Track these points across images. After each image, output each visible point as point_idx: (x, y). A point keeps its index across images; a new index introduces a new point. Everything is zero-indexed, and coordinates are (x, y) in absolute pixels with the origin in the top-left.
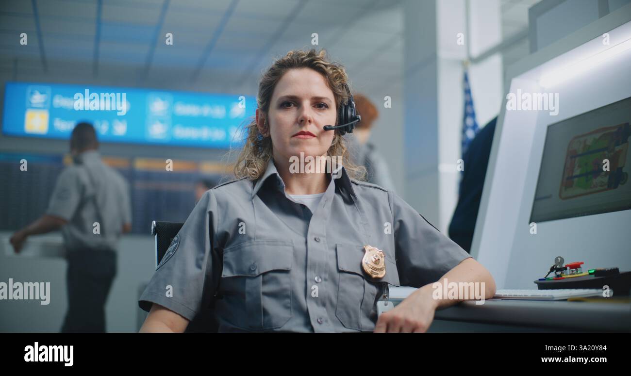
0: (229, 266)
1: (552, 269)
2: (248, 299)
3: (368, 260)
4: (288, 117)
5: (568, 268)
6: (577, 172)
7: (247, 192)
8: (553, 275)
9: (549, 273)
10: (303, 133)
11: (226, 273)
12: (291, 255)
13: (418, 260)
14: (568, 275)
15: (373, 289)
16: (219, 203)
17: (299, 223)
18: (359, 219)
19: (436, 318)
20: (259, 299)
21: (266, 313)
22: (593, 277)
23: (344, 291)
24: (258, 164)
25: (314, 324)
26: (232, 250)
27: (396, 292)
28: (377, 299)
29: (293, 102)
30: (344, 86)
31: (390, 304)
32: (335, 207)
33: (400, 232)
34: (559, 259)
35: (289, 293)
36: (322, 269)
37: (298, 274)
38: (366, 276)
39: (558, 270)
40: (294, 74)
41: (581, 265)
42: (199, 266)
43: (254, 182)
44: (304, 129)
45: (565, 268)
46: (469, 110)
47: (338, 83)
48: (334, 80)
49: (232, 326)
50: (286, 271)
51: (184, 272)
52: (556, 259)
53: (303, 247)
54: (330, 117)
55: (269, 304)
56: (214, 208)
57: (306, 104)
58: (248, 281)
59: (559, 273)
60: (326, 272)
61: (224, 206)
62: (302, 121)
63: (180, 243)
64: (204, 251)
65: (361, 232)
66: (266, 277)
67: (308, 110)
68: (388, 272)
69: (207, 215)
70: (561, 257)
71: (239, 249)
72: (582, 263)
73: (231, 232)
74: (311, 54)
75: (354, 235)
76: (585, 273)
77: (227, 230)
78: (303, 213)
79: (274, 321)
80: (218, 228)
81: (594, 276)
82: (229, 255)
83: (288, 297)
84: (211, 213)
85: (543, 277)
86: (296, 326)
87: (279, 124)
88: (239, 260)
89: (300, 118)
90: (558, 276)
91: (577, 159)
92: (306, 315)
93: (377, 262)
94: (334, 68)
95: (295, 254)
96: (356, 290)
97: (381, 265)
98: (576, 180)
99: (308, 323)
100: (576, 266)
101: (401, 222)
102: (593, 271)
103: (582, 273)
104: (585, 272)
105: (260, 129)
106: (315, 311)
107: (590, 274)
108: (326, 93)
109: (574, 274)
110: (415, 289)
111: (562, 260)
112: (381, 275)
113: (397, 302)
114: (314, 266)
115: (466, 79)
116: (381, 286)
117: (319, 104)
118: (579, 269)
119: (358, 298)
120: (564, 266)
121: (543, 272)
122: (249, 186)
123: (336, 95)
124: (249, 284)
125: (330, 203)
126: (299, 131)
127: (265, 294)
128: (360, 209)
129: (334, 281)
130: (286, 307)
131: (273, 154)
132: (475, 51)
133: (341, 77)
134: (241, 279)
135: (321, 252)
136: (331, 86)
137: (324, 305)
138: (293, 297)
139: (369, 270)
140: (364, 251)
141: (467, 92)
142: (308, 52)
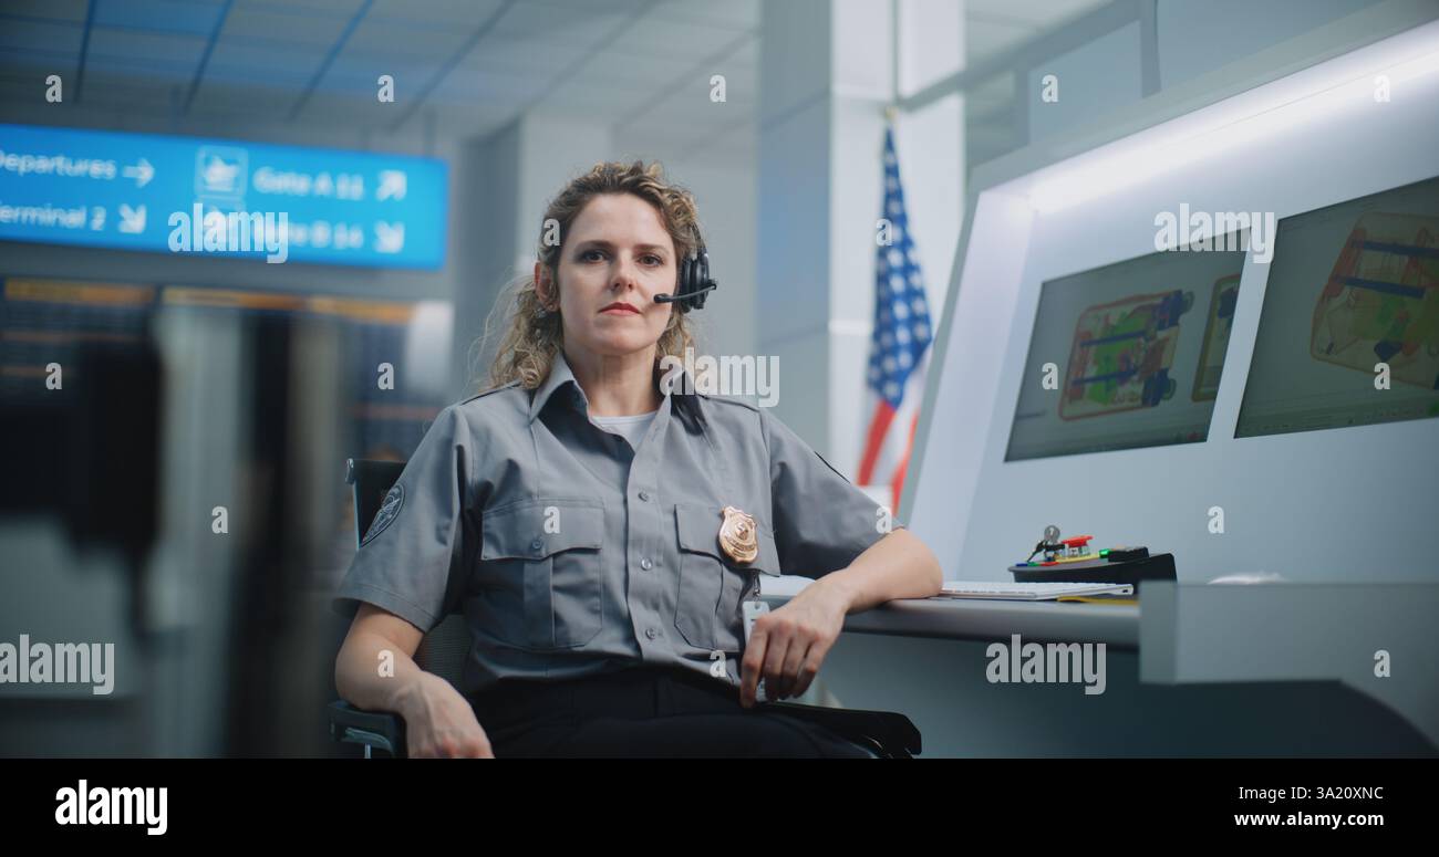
0: (494, 541)
1: (1039, 548)
2: (528, 597)
3: (729, 531)
4: (593, 277)
5: (1067, 546)
7: (520, 411)
8: (1040, 557)
9: (1034, 554)
10: (619, 306)
11: (489, 553)
12: (600, 524)
13: (811, 531)
14: (1066, 559)
15: (736, 581)
16: (473, 430)
17: (611, 468)
18: (712, 462)
19: (845, 629)
20: (549, 598)
21: (559, 620)
22: (1105, 563)
23: (690, 584)
24: (538, 361)
25: (641, 639)
26: (498, 513)
27: (772, 585)
28: (742, 595)
29: (600, 252)
30: (691, 226)
31: (764, 606)
32: (671, 441)
33: (782, 484)
34: (1052, 530)
35: (598, 587)
36: (651, 545)
37: (612, 554)
38: (726, 560)
39: (1049, 548)
40: (605, 204)
41: (1088, 542)
42: (442, 541)
43: (531, 394)
44: (620, 300)
45: (1062, 546)
46: (895, 208)
47: (680, 221)
48: (674, 214)
49: (498, 643)
50: (593, 551)
51: (416, 550)
52: (1047, 530)
53: (620, 509)
54: (664, 280)
55: (566, 607)
56: (464, 438)
57: (626, 256)
58: (528, 567)
59: (1051, 554)
60: (658, 551)
61: (483, 436)
62: (618, 286)
63: (406, 498)
64: (450, 514)
65: (715, 482)
66: (560, 561)
67: (628, 268)
68: (761, 550)
69: (451, 452)
70: (1054, 527)
71: (511, 511)
72: (1090, 538)
73: (496, 482)
74: (636, 170)
75: (704, 489)
76: (1095, 555)
77: (490, 480)
78: (618, 450)
79: (573, 635)
80: (473, 476)
81: (1106, 560)
82: (493, 522)
83: (596, 594)
84: (460, 449)
85: (1024, 561)
86: (610, 642)
87: (577, 288)
88: (511, 530)
89: (613, 281)
90: (1049, 559)
92: (627, 624)
93: (744, 535)
94: (675, 195)
95: (608, 522)
96: (710, 583)
97: (751, 541)
99: (631, 638)
100: (1079, 544)
101: (783, 466)
102: (1105, 553)
103: (1089, 554)
104: (1093, 554)
105: (542, 297)
106: (642, 617)
107: (1102, 557)
108: (659, 239)
109: (1076, 556)
111: (1057, 532)
112: (750, 557)
113: (777, 603)
114: (639, 541)
115: (889, 145)
116: (748, 574)
117: (646, 256)
118: (1083, 548)
119: (713, 597)
120: (1059, 542)
121: (1024, 552)
122: (523, 401)
123: (677, 242)
124: (530, 573)
125: (663, 433)
126: (612, 302)
127: (557, 589)
128: (713, 442)
129: (672, 566)
130: (594, 612)
131: (563, 342)
132: (909, 87)
133: (686, 211)
134: (516, 562)
135: (650, 518)
136: (669, 226)
137: (656, 607)
138: (605, 592)
139: (730, 549)
140: (722, 516)
141: (892, 171)
142: (631, 166)
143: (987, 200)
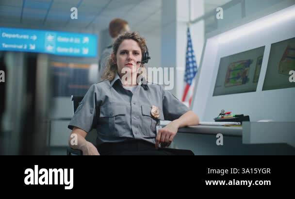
0: (102, 113)
1: (220, 114)
2: (110, 125)
3: (153, 111)
4: (123, 58)
5: (226, 114)
6: (231, 77)
7: (108, 85)
8: (220, 116)
10: (129, 64)
11: (101, 116)
12: (125, 109)
13: (171, 111)
14: (226, 117)
15: (155, 122)
16: (98, 90)
17: (128, 97)
19: (178, 132)
20: (114, 125)
21: (116, 130)
22: (234, 118)
23: (144, 122)
24: (112, 74)
25: (134, 134)
26: (104, 107)
27: (162, 122)
28: (156, 125)
29: (125, 52)
30: (145, 45)
31: (161, 127)
33: (165, 101)
35: (125, 123)
36: (137, 114)
37: (128, 116)
38: (153, 117)
39: (222, 115)
40: (126, 42)
42: (91, 113)
43: (111, 82)
46: (190, 44)
47: (143, 45)
48: (141, 44)
50: (124, 115)
51: (86, 115)
52: (222, 111)
53: (130, 106)
55: (118, 127)
56: (96, 91)
57: (131, 53)
58: (110, 118)
61: (100, 91)
62: (129, 60)
63: (84, 104)
64: (93, 107)
65: (150, 101)
66: (117, 117)
68: (160, 115)
69: (94, 94)
71: (106, 107)
72: (231, 112)
73: (103, 100)
74: (133, 34)
75: (148, 102)
77: (102, 100)
78: (129, 94)
79: (120, 133)
80: (98, 99)
82: (102, 109)
83: (124, 124)
84: (95, 93)
85: (217, 117)
86: (127, 135)
87: (120, 60)
88: (106, 111)
90: (222, 117)
91: (232, 72)
92: (131, 131)
93: (156, 112)
94: (141, 39)
95: (127, 109)
96: (149, 122)
97: (158, 113)
98: (231, 80)
99: (132, 134)
100: (229, 113)
101: (165, 97)
102: (234, 116)
104: (232, 116)
105: (113, 61)
106: (134, 129)
109: (228, 116)
110: (170, 122)
111: (224, 111)
112: (158, 116)
113: (163, 126)
114: (134, 113)
115: (188, 31)
116: (157, 120)
117: (135, 53)
118: (230, 115)
119: (150, 125)
120: (224, 113)
121: (217, 115)
122: (109, 83)
123: (142, 50)
124: (110, 120)
125: (139, 90)
127: (116, 123)
128: (150, 92)
129: (141, 118)
130: (124, 128)
131: (117, 70)
132: (193, 19)
134: (107, 118)
135: (136, 108)
136: (140, 46)
137: (137, 127)
138: (126, 124)
139: (153, 115)
140: (152, 108)
141: (189, 36)
143: (209, 40)
